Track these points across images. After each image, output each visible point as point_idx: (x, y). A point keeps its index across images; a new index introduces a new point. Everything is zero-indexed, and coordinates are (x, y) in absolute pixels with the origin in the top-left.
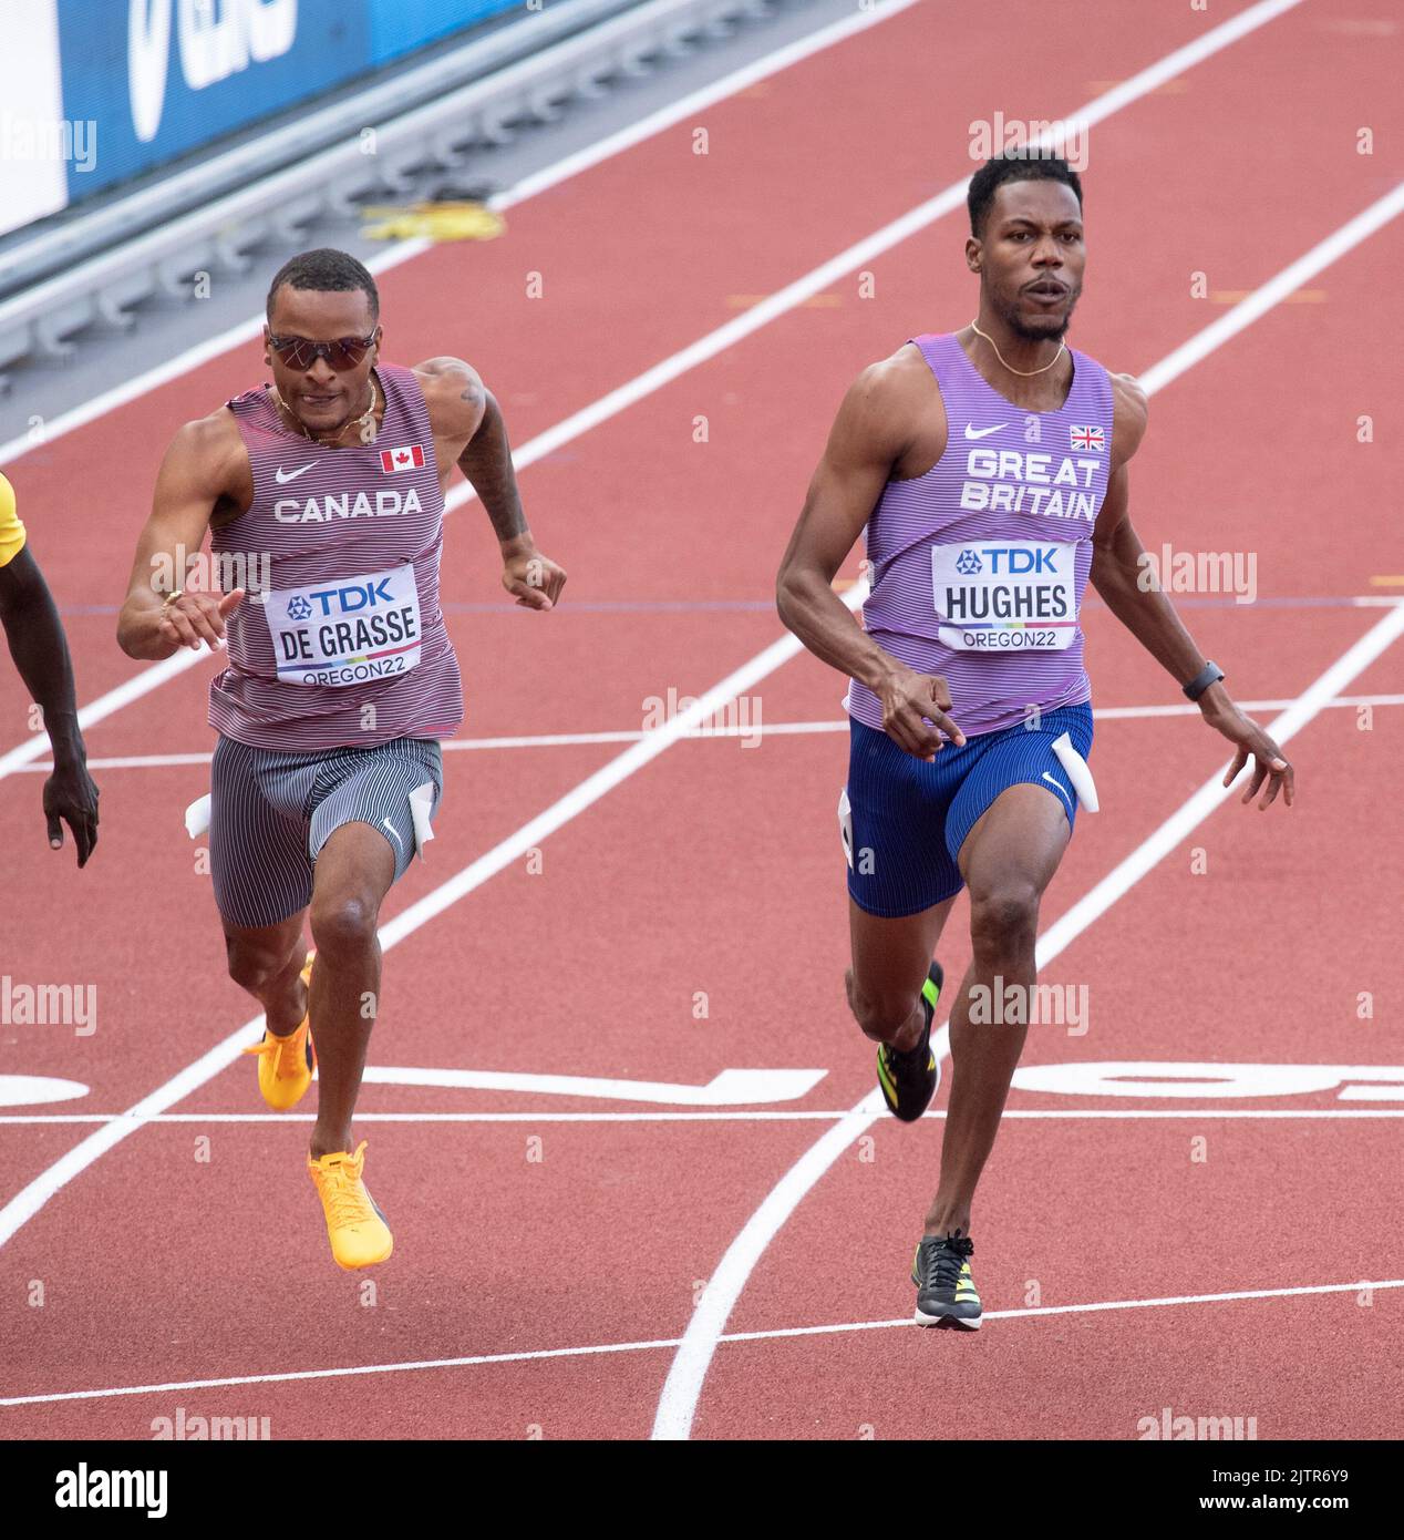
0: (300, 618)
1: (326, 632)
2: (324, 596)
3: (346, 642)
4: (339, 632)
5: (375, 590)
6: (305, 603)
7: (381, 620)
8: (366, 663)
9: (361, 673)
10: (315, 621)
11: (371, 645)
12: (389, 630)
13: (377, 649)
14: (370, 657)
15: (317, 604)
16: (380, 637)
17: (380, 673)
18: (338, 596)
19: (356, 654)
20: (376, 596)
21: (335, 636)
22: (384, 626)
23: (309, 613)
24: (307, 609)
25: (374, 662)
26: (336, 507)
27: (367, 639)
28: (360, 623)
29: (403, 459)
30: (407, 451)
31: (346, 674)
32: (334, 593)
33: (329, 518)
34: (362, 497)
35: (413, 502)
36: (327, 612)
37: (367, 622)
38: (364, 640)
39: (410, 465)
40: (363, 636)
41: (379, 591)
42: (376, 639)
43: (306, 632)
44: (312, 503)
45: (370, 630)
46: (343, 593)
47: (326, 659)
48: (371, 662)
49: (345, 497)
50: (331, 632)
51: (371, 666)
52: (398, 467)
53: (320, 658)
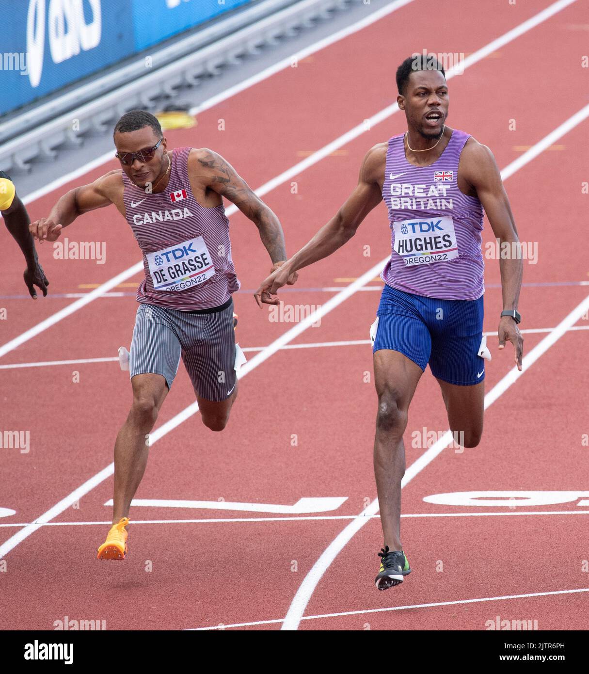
0: (159, 264)
1: (170, 269)
2: (166, 254)
3: (179, 272)
4: (175, 268)
5: (187, 249)
6: (160, 258)
7: (192, 261)
8: (189, 280)
9: (188, 284)
10: (165, 265)
11: (190, 272)
12: (197, 264)
13: (193, 273)
14: (191, 277)
15: (164, 258)
16: (193, 268)
17: (196, 282)
18: (172, 253)
19: (185, 276)
20: (188, 251)
21: (174, 270)
22: (194, 263)
23: (162, 262)
24: (161, 260)
25: (193, 278)
26: (157, 216)
27: (188, 269)
28: (183, 263)
29: (179, 196)
30: (180, 192)
31: (182, 285)
32: (170, 252)
33: (155, 221)
34: (167, 212)
35: (187, 213)
36: (169, 261)
37: (186, 263)
38: (186, 270)
39: (182, 198)
40: (186, 268)
41: (189, 249)
42: (191, 269)
43: (162, 270)
44: (146, 215)
45: (188, 266)
46: (173, 252)
47: (173, 281)
48: (192, 278)
49: (160, 212)
50: (172, 269)
51: (192, 280)
52: (177, 199)
53: (170, 280)
